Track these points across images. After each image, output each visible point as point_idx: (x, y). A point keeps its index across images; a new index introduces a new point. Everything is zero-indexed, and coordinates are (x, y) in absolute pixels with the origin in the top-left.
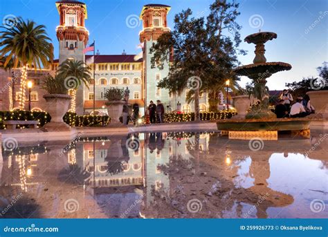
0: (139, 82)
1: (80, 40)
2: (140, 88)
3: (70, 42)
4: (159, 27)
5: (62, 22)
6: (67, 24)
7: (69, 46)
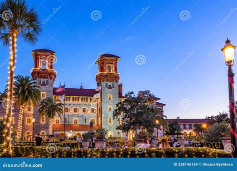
0: (95, 111)
1: (50, 79)
2: (96, 116)
3: (42, 80)
4: (111, 72)
5: (36, 66)
6: (40, 67)
7: (41, 83)
